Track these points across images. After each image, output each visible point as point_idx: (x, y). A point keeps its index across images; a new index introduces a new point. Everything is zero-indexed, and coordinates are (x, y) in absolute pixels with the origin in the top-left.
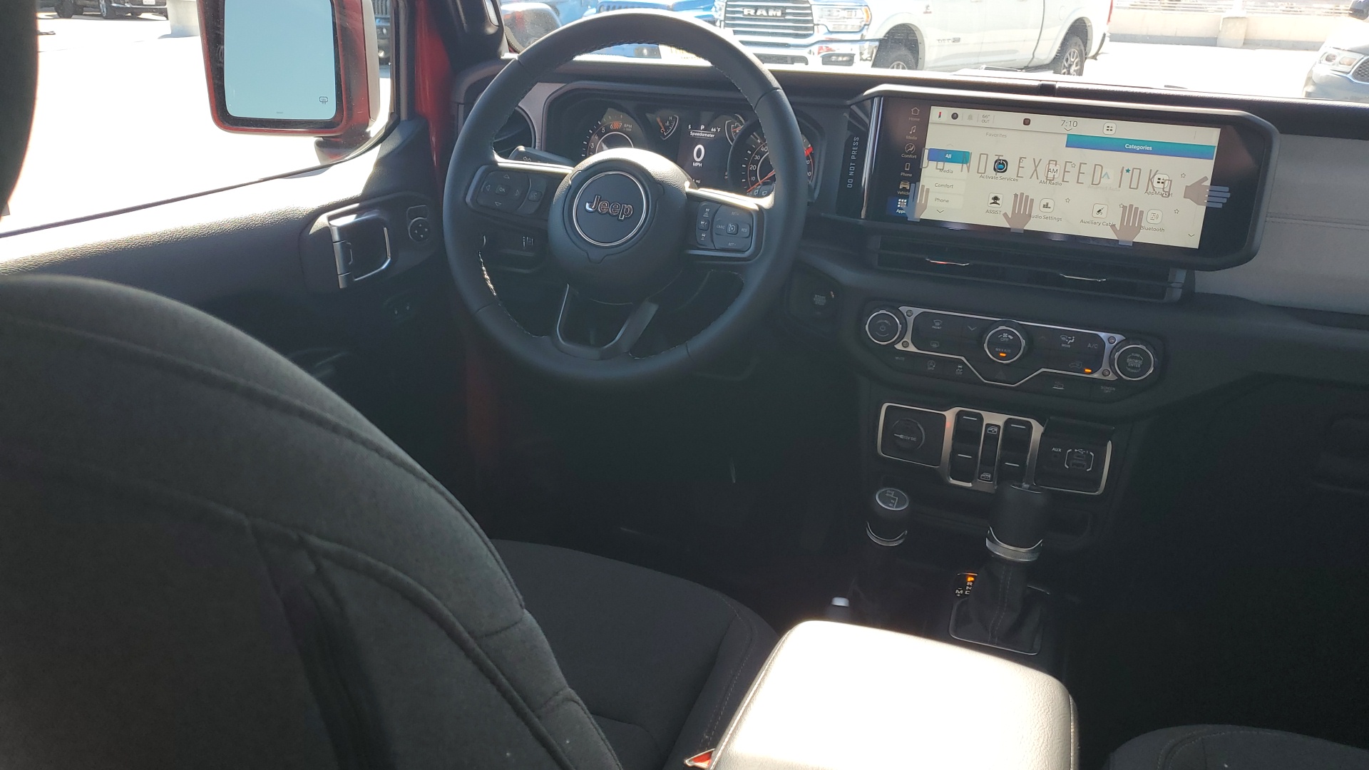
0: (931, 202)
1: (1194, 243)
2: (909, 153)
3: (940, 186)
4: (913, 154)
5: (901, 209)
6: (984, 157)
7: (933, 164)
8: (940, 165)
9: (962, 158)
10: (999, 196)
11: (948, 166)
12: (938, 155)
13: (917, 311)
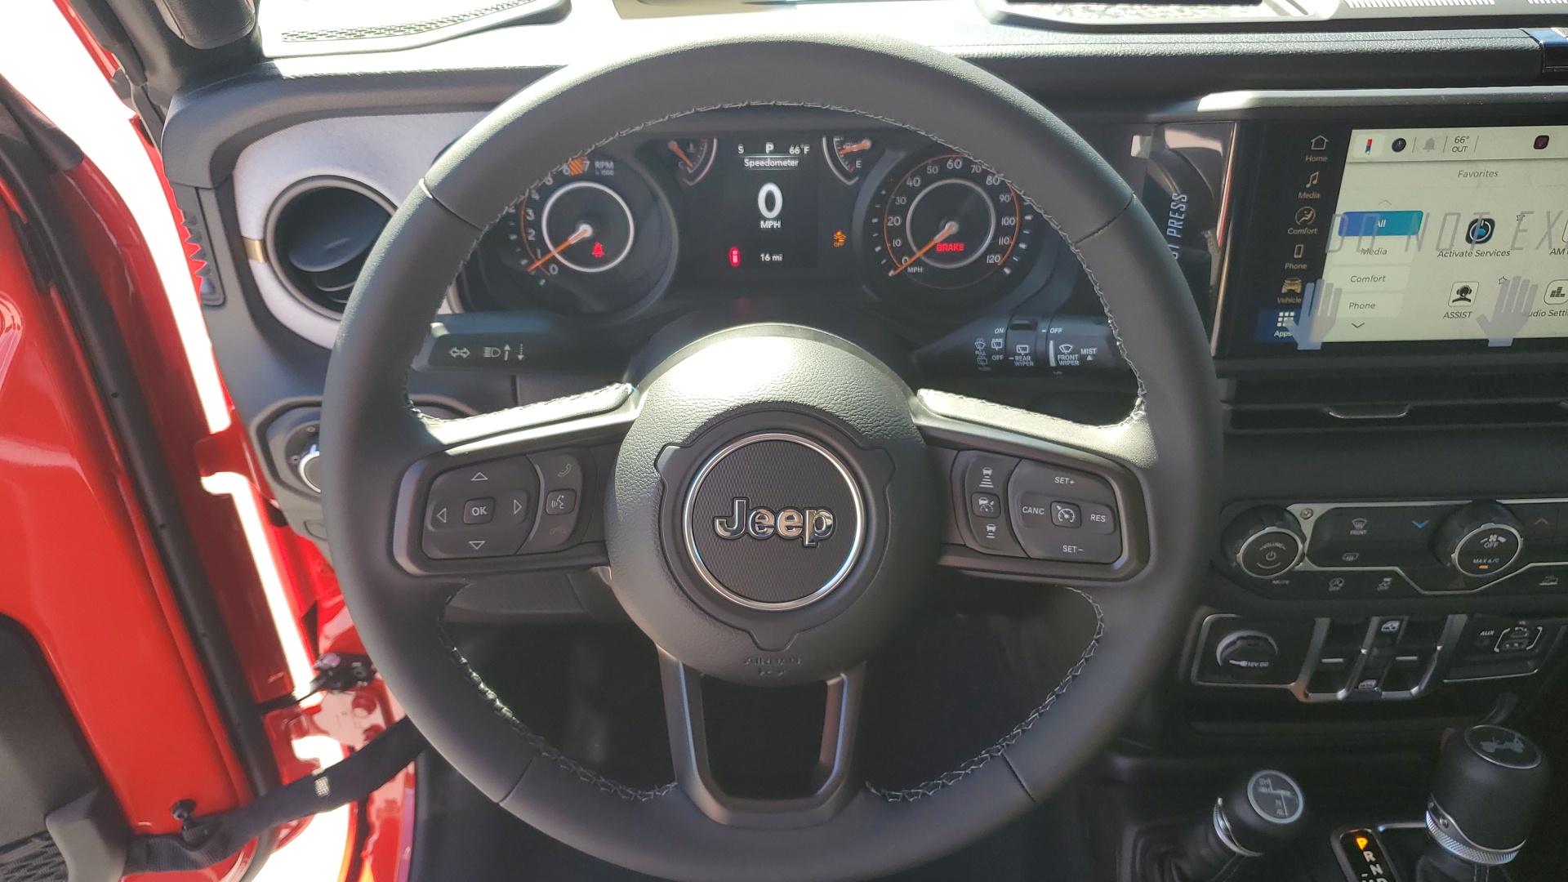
0: (1345, 313)
2: (1304, 224)
3: (1360, 280)
4: (1311, 227)
5: (1283, 329)
6: (1451, 220)
7: (1352, 241)
8: (1366, 241)
9: (1403, 223)
10: (1472, 286)
11: (1381, 241)
12: (1359, 224)
13: (1320, 509)
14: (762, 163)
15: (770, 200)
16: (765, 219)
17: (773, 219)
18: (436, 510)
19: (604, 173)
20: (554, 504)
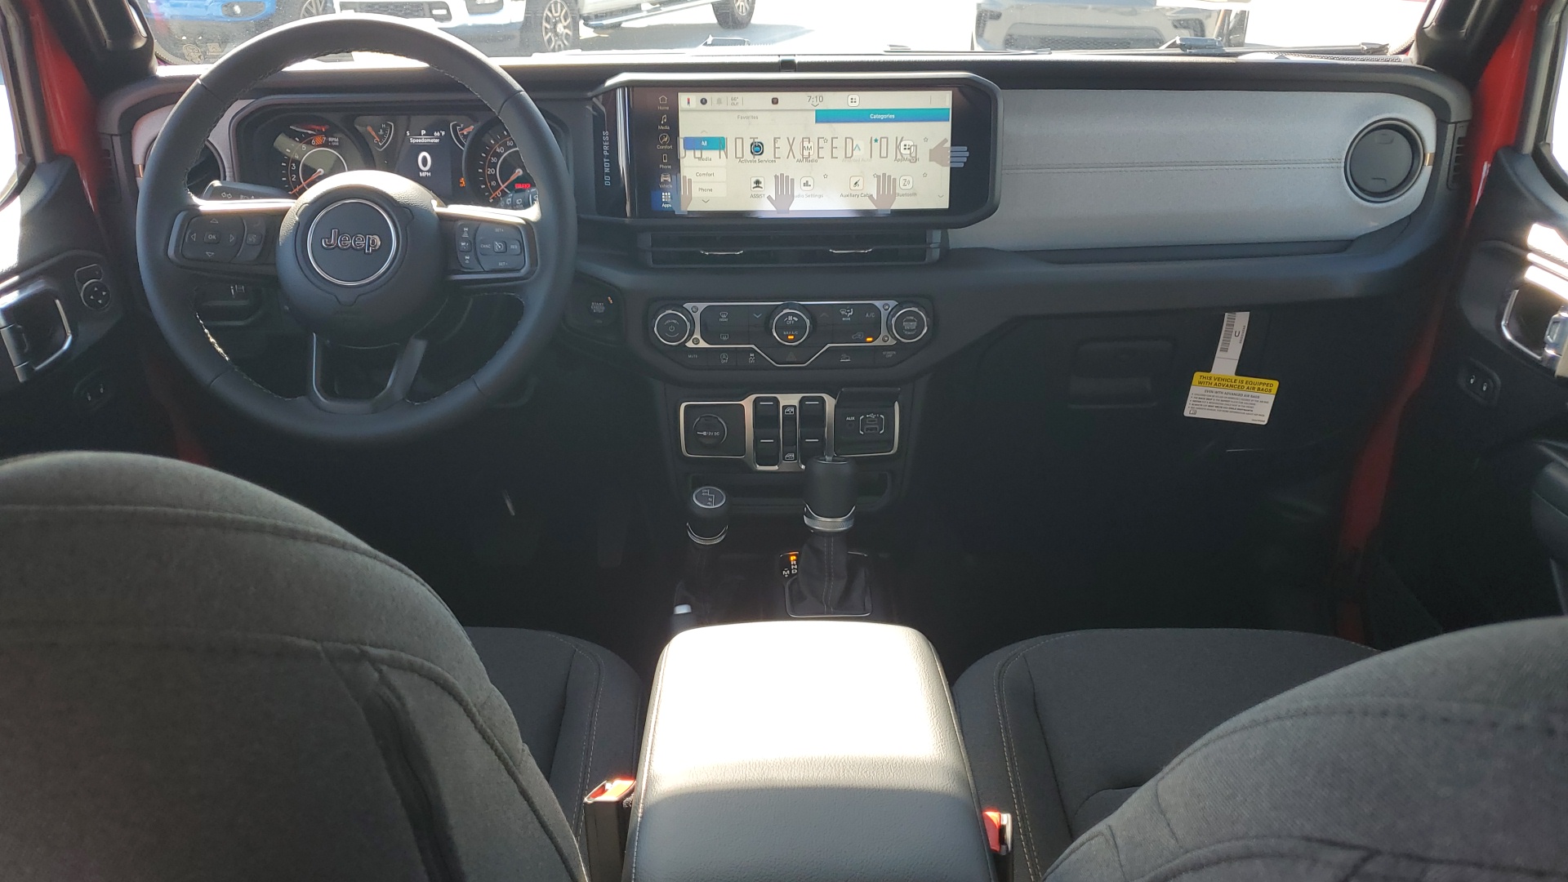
0: (696, 193)
1: (944, 204)
2: (665, 143)
3: (700, 175)
4: (669, 145)
5: (666, 203)
6: (739, 142)
7: (690, 153)
8: (698, 153)
9: (718, 144)
10: (761, 180)
11: (706, 154)
12: (694, 144)
13: (702, 306)
14: (420, 141)
15: (425, 161)
16: (422, 171)
17: (428, 171)
18: (192, 233)
19: (334, 144)
20: (250, 240)
